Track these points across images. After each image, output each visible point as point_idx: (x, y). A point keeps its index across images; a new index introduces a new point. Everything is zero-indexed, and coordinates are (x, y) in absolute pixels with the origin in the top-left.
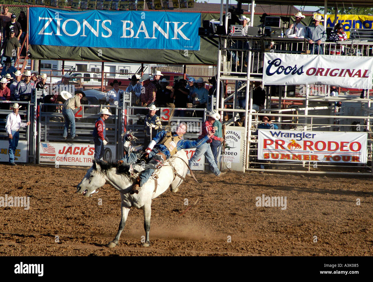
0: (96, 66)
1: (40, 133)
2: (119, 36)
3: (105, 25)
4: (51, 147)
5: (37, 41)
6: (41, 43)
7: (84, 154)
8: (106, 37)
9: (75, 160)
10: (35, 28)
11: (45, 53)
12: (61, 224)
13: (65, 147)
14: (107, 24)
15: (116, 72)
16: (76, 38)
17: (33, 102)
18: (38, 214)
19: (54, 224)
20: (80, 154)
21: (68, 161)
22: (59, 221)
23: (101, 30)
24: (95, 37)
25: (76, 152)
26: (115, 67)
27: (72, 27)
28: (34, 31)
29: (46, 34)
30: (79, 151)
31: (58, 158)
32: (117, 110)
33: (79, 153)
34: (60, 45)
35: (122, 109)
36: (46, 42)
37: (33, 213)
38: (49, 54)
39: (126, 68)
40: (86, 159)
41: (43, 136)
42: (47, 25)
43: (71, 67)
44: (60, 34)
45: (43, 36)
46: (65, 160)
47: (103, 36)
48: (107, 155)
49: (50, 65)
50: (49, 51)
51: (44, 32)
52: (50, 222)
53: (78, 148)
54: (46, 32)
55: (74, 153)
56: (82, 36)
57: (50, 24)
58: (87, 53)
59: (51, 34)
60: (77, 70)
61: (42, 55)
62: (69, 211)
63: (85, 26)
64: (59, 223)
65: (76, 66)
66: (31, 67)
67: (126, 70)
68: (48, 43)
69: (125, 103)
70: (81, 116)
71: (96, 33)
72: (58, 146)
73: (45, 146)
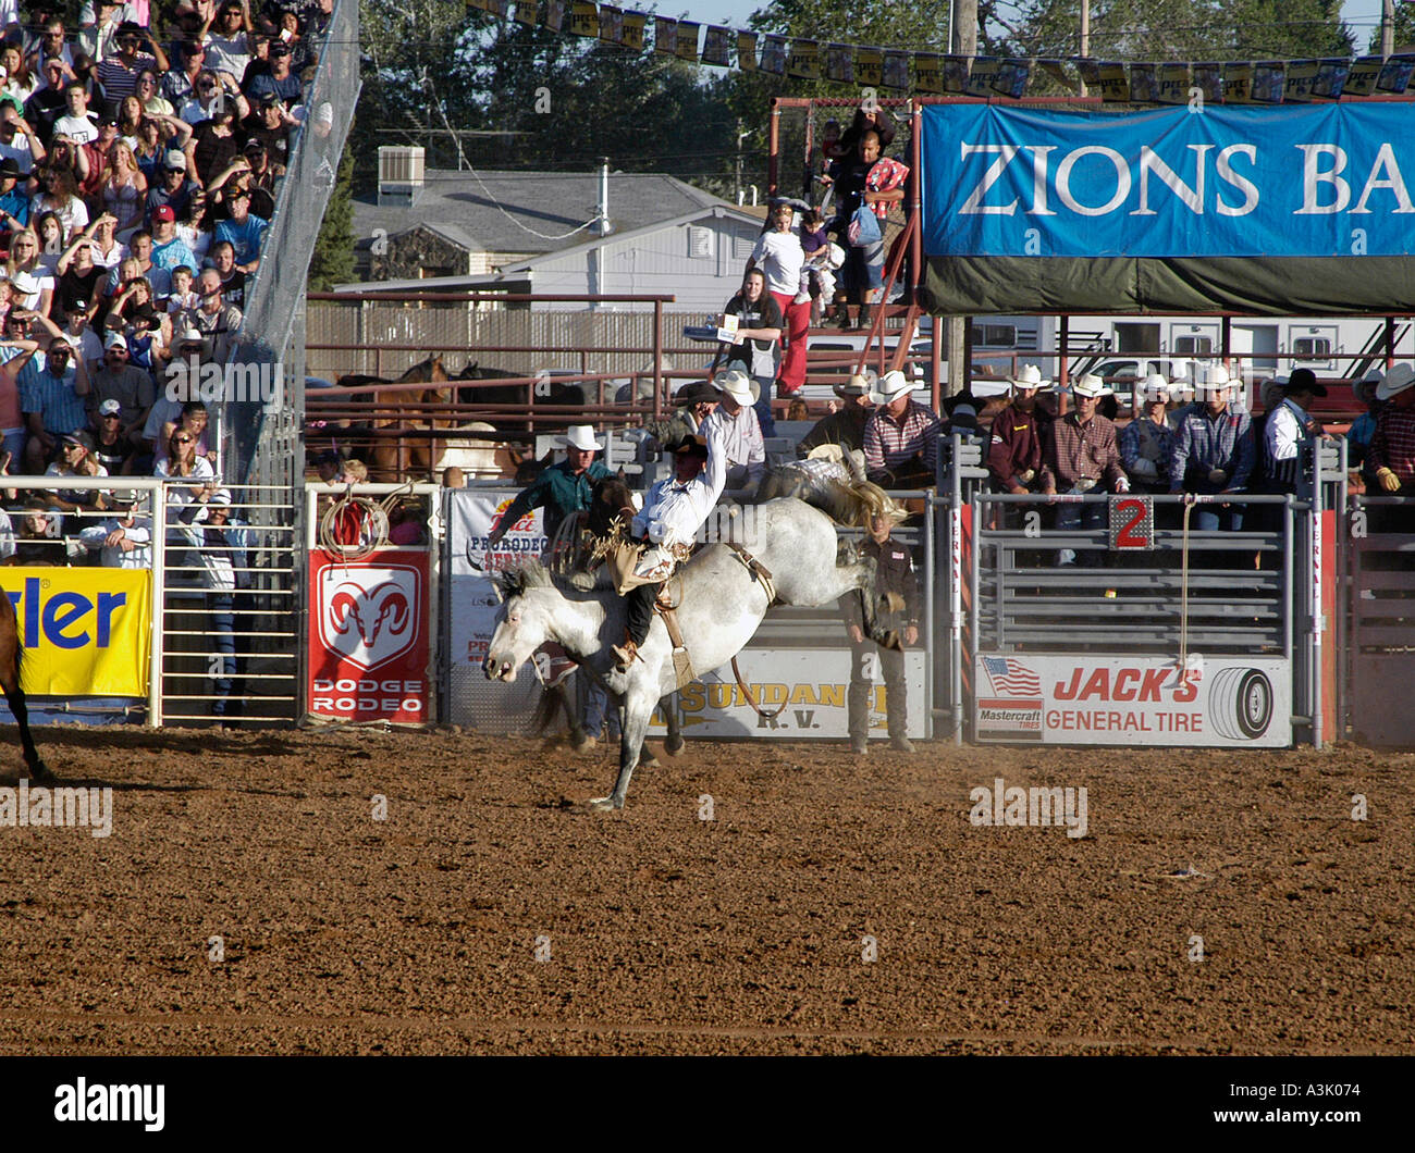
0: (1195, 329)
1: (977, 615)
2: (1288, 210)
3: (1230, 165)
4: (1022, 672)
5: (957, 244)
6: (971, 249)
7: (1157, 698)
8: (1235, 212)
9: (1123, 722)
10: (947, 191)
11: (990, 290)
12: (1073, 995)
13: (1081, 670)
14: (1239, 161)
15: (1280, 350)
16: (1115, 222)
17: (946, 490)
18: (980, 954)
19: (1047, 995)
20: (1143, 698)
21: (1092, 727)
22: (1065, 981)
23: (1216, 185)
24: (1191, 217)
25: (1124, 691)
26: (1275, 328)
27: (1095, 180)
28: (942, 201)
29: (988, 210)
30: (1138, 685)
31: (1054, 716)
32: (1290, 513)
33: (1138, 694)
34: (1050, 253)
35: (1312, 507)
36: (991, 245)
37: (958, 950)
38: (1005, 290)
39: (1322, 334)
40: (1166, 719)
41: (989, 626)
42: (994, 173)
43: (1095, 337)
44: (1048, 209)
45: (980, 219)
46: (1082, 724)
47: (1223, 209)
48: (1253, 700)
49: (1008, 330)
50: (1005, 281)
51: (982, 203)
52: (1030, 985)
53: (1135, 674)
54: (993, 205)
55: (1118, 696)
56: (1136, 213)
57: (1008, 171)
58: (1160, 281)
59: (1010, 210)
60: (1117, 351)
61: (976, 296)
62: (1106, 939)
63: (1151, 172)
64: (1065, 990)
65: (1113, 334)
66: (933, 343)
67: (1319, 342)
68: (1000, 247)
69: (1323, 483)
70: (1141, 542)
71: (1195, 201)
72: (1051, 669)
73: (998, 667)
